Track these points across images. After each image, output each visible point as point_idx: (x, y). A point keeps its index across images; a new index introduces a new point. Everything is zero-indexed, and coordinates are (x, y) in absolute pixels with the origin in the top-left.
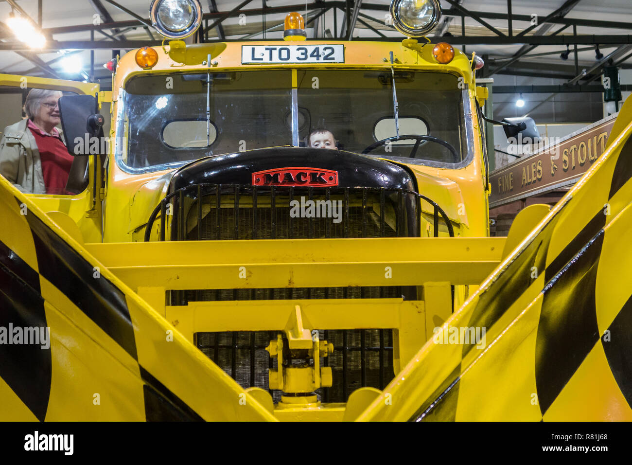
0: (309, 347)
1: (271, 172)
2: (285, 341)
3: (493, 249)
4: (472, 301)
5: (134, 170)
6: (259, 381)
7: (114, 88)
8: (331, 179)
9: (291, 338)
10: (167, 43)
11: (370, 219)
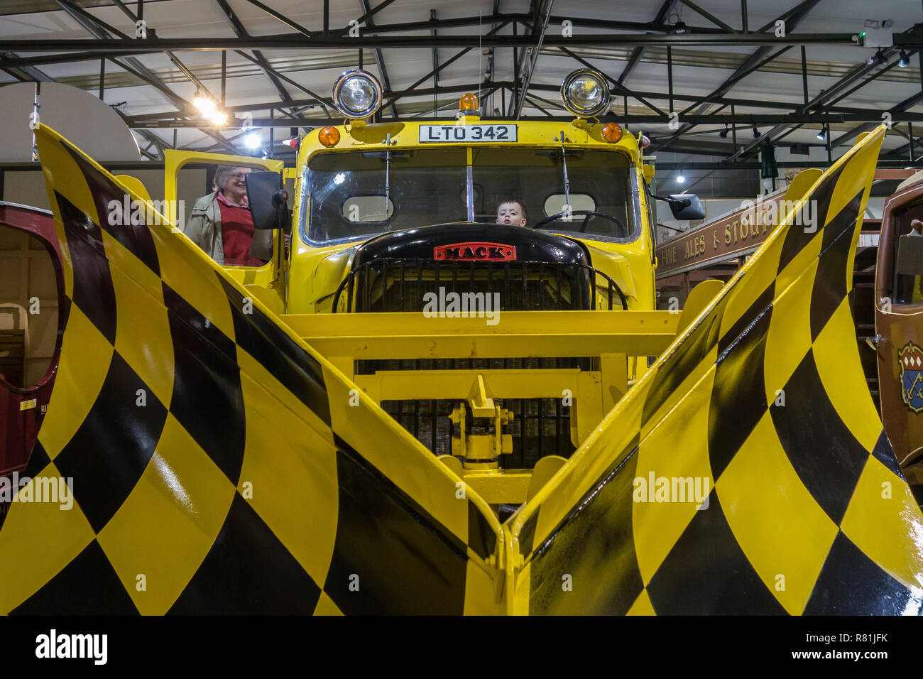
0: (491, 415)
1: (452, 246)
2: (469, 409)
3: (666, 322)
4: (652, 373)
5: (317, 243)
6: (439, 447)
7: (298, 165)
8: (509, 254)
9: (475, 407)
10: (348, 123)
11: (546, 292)
